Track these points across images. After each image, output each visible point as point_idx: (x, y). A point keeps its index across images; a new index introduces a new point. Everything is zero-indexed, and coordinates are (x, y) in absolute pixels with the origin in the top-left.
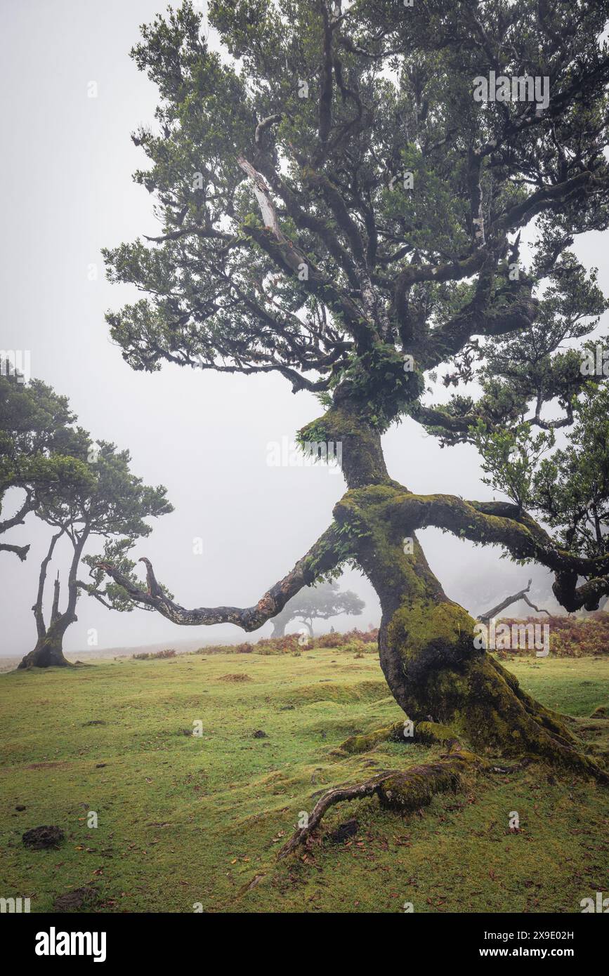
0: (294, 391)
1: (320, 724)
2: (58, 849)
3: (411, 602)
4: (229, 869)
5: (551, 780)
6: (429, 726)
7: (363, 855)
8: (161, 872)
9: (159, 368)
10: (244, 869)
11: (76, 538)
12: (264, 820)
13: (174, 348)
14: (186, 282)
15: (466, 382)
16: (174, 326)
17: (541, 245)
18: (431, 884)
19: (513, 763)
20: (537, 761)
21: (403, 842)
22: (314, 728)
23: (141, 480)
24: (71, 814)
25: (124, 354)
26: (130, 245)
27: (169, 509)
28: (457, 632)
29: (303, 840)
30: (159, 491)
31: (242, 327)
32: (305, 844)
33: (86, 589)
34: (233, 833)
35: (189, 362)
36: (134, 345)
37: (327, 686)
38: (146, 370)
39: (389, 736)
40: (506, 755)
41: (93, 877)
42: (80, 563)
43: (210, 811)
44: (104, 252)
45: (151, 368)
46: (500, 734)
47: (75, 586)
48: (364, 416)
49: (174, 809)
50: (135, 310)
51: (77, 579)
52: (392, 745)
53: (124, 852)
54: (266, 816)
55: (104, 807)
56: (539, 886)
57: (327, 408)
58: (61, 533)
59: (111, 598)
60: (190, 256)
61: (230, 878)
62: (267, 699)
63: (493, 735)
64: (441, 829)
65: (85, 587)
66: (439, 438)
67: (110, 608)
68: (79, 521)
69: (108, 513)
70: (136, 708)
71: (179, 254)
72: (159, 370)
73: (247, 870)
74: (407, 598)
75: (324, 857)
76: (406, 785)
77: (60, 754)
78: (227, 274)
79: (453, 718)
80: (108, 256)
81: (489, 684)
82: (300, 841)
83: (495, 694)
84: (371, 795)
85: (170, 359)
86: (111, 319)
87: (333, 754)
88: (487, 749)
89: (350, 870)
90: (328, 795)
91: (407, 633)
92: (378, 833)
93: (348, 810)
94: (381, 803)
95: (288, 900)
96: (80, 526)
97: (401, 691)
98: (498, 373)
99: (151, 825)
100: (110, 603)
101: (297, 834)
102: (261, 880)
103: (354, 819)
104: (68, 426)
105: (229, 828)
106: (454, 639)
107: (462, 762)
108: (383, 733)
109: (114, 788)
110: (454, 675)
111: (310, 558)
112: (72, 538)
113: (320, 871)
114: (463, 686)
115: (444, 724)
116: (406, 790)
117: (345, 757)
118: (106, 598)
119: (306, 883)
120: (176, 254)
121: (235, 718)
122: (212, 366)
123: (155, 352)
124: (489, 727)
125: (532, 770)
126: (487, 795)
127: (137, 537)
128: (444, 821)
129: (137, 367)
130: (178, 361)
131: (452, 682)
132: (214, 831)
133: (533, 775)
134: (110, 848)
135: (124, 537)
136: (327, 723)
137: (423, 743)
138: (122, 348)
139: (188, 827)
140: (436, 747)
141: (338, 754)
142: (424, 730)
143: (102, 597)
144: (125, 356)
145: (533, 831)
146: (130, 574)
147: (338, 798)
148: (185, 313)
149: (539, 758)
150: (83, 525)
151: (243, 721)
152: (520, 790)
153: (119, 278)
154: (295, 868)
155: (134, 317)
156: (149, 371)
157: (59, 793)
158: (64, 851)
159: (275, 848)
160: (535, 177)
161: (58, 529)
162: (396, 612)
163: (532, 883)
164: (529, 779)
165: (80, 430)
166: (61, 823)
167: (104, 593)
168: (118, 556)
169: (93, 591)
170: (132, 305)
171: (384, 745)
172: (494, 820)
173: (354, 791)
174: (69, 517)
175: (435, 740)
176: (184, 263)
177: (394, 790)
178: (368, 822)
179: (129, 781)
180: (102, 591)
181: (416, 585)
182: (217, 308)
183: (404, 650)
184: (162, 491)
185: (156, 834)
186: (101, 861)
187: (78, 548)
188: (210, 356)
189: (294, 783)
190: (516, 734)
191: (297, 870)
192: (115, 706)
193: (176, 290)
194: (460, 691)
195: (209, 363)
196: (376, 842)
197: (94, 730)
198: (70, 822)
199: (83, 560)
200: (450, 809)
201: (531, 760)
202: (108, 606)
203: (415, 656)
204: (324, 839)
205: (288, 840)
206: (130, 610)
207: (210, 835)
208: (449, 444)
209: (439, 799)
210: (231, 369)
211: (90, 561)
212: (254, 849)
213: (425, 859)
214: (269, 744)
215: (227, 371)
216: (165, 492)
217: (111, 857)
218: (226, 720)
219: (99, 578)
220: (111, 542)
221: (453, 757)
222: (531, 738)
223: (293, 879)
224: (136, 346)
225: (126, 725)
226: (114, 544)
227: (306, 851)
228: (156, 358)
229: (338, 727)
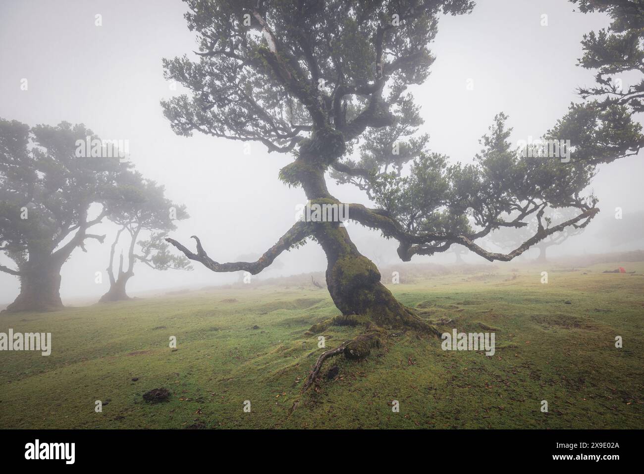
0: (269, 152)
1: (286, 320)
2: (169, 402)
3: (344, 256)
4: (276, 401)
5: (417, 338)
6: (354, 316)
7: (345, 384)
8: (237, 407)
9: (192, 135)
10: (285, 399)
11: (133, 232)
12: (287, 371)
13: (202, 124)
14: (211, 85)
15: (350, 154)
16: (205, 109)
17: (393, 88)
18: (385, 394)
19: (399, 331)
20: (409, 330)
21: (362, 375)
22: (284, 322)
23: (171, 201)
24: (170, 380)
25: (172, 125)
26: (181, 59)
27: (187, 217)
28: (368, 270)
29: (314, 380)
30: (181, 207)
31: (241, 114)
32: (315, 382)
33: (139, 259)
34: (272, 380)
35: (210, 132)
36: (178, 120)
37: (280, 302)
38: (184, 135)
39: (332, 323)
40: (394, 327)
41: (196, 415)
42: (136, 245)
43: (253, 369)
44: (164, 60)
45: (187, 134)
46: (390, 318)
47: (132, 257)
48: (316, 163)
49: (231, 370)
50: (178, 100)
51: (134, 253)
52: (335, 327)
53: (210, 398)
54: (288, 369)
55: (188, 374)
56: (436, 389)
57: (296, 158)
58: (123, 229)
59: (154, 263)
60: (215, 71)
61: (278, 405)
62: (250, 310)
63: (386, 319)
64: (378, 366)
65: (139, 258)
66: (336, 180)
67: (154, 268)
68: (134, 222)
69: (151, 219)
70: (181, 319)
71: (209, 68)
72: (192, 136)
73: (287, 400)
74: (342, 254)
75: (327, 388)
76: (359, 346)
77: (143, 346)
78: (237, 83)
79: (366, 312)
80: (166, 63)
81: (384, 295)
82: (313, 381)
83: (387, 300)
84: (342, 353)
85: (200, 130)
86: (164, 104)
87: (306, 334)
88: (384, 326)
89: (342, 393)
90: (323, 355)
91: (343, 272)
92: (348, 372)
93: (331, 361)
94: (346, 356)
95: (316, 414)
96: (135, 225)
97: (339, 301)
98: (368, 149)
99: (221, 380)
100: (154, 266)
101: (310, 378)
102: (298, 404)
103: (335, 366)
104: (128, 169)
105: (269, 378)
106: (367, 274)
107: (379, 333)
108: (329, 322)
109: (189, 362)
110: (366, 291)
111: (289, 235)
112: (131, 231)
113: (327, 395)
114: (371, 297)
115: (362, 315)
116: (360, 349)
117: (313, 335)
118: (152, 263)
119: (322, 403)
120: (207, 68)
121: (238, 320)
122: (224, 135)
123: (190, 125)
124: (385, 315)
125: (408, 334)
126: (392, 347)
127: (169, 231)
128: (378, 362)
129: (179, 133)
130: (204, 131)
131: (365, 295)
132: (260, 380)
133: (409, 336)
134: (201, 397)
135: (163, 231)
136: (290, 319)
137: (351, 325)
138: (171, 122)
139: (244, 379)
140: (360, 327)
141: (309, 334)
142: (351, 319)
143: (149, 263)
144: (172, 126)
145: (420, 363)
146: (166, 250)
147: (328, 356)
148: (212, 102)
149: (410, 328)
150: (137, 225)
151: (243, 321)
152: (406, 344)
153: (171, 78)
154: (314, 395)
155: (178, 104)
156: (186, 136)
157: (157, 368)
158: (173, 402)
159: (299, 386)
160: (395, 52)
161: (122, 227)
162: (337, 262)
163: (431, 388)
164: (408, 338)
165: (137, 172)
166: (165, 386)
167: (150, 261)
168: (158, 241)
169: (143, 259)
170: (177, 96)
171: (331, 327)
172: (401, 359)
173: (335, 352)
174: (128, 220)
175: (358, 323)
176: (211, 74)
177: (355, 350)
178: (343, 366)
179: (197, 358)
180: (149, 259)
181: (346, 248)
182: (230, 101)
183: (342, 280)
184: (184, 207)
185: (226, 385)
186: (198, 406)
187: (134, 237)
188: (222, 130)
189: (294, 350)
190: (398, 317)
191: (314, 397)
192: (167, 318)
193: (205, 89)
194: (370, 299)
195: (222, 134)
196: (349, 377)
197: (161, 332)
198: (170, 384)
199: (138, 243)
200: (379, 356)
201: (406, 330)
202: (152, 267)
203: (347, 283)
204: (324, 378)
205: (306, 380)
206: (166, 269)
207: (259, 383)
208: (341, 183)
209: (373, 352)
210: (234, 138)
211: (143, 244)
212: (286, 387)
213: (377, 382)
214: (264, 332)
215: (233, 139)
216: (185, 208)
217: (203, 402)
218: (234, 321)
219: (148, 252)
220: (154, 233)
221: (373, 331)
222: (405, 319)
223: (314, 402)
224: (179, 121)
225: (178, 328)
226: (156, 235)
227: (316, 386)
228: (190, 129)
229: (295, 321)
